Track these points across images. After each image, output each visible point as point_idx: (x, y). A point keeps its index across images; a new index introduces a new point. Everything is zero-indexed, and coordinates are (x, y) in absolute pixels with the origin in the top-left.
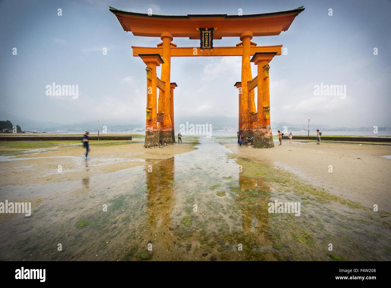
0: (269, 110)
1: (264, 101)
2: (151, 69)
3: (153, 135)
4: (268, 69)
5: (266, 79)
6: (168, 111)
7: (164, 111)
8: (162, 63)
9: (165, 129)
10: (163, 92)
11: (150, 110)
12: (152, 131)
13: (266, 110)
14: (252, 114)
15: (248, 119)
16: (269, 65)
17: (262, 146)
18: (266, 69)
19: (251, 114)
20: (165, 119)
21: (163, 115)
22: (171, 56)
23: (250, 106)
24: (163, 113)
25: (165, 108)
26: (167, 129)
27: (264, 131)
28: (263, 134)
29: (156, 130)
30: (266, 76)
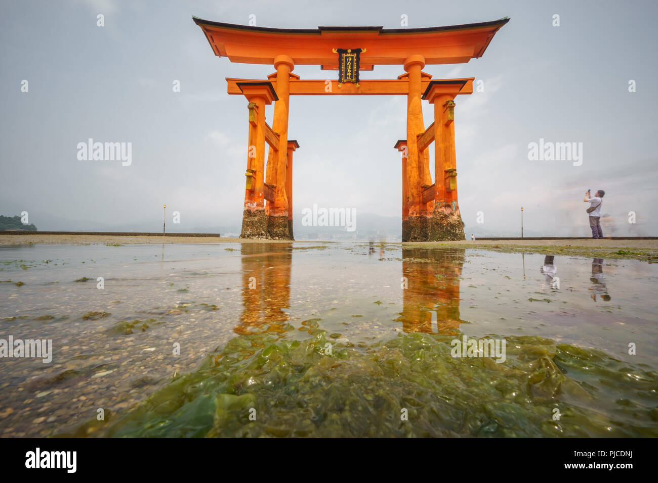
0: (456, 174)
1: (446, 160)
2: (257, 107)
3: (256, 216)
4: (452, 107)
5: (448, 124)
6: (283, 184)
7: (276, 183)
8: (276, 100)
9: (277, 213)
10: (276, 150)
11: (252, 175)
12: (256, 209)
13: (451, 174)
14: (426, 188)
15: (419, 197)
16: (453, 102)
17: (444, 237)
18: (449, 107)
19: (423, 189)
20: (278, 197)
21: (274, 189)
22: (291, 94)
23: (421, 175)
24: (275, 185)
25: (278, 177)
26: (280, 212)
27: (447, 211)
28: (446, 217)
29: (261, 208)
30: (449, 119)
